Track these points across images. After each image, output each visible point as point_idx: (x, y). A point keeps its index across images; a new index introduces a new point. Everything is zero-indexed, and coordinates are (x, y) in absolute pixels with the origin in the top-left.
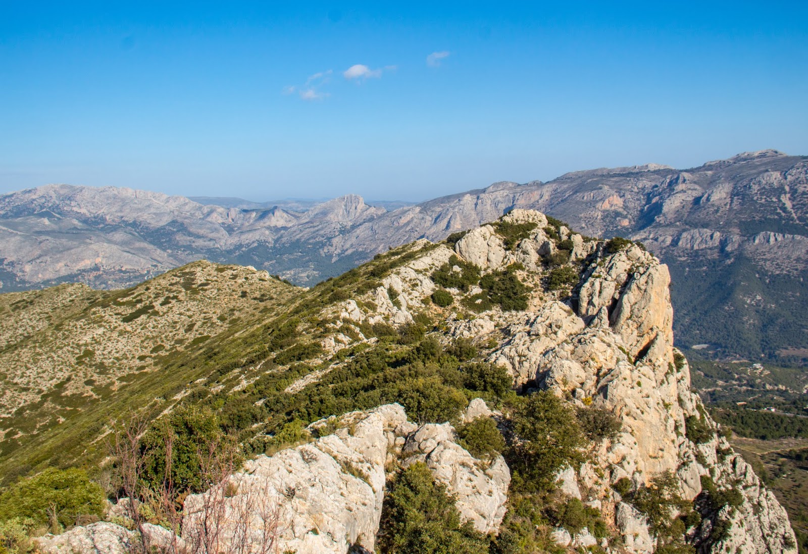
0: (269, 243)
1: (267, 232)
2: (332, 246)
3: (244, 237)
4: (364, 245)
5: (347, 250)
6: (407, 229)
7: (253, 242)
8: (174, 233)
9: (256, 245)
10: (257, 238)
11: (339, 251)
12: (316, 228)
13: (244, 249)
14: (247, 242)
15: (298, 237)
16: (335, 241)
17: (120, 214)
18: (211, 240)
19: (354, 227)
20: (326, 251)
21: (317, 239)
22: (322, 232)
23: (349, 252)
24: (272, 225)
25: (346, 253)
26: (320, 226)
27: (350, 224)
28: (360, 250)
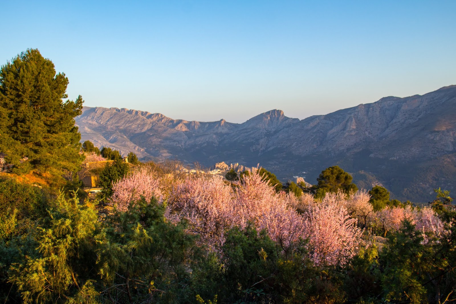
0: (215, 143)
1: (214, 136)
2: (259, 144)
3: (197, 139)
4: (282, 143)
5: (269, 147)
6: (314, 131)
7: (204, 143)
8: (150, 136)
9: (205, 145)
10: (207, 140)
11: (263, 148)
12: (249, 133)
13: (197, 148)
14: (200, 143)
15: (235, 139)
16: (261, 141)
17: (117, 125)
18: (175, 141)
19: (276, 132)
20: (254, 148)
21: (249, 141)
22: (252, 136)
23: (271, 148)
24: (218, 132)
25: (268, 150)
26: (252, 132)
27: (273, 130)
28: (279, 147)
